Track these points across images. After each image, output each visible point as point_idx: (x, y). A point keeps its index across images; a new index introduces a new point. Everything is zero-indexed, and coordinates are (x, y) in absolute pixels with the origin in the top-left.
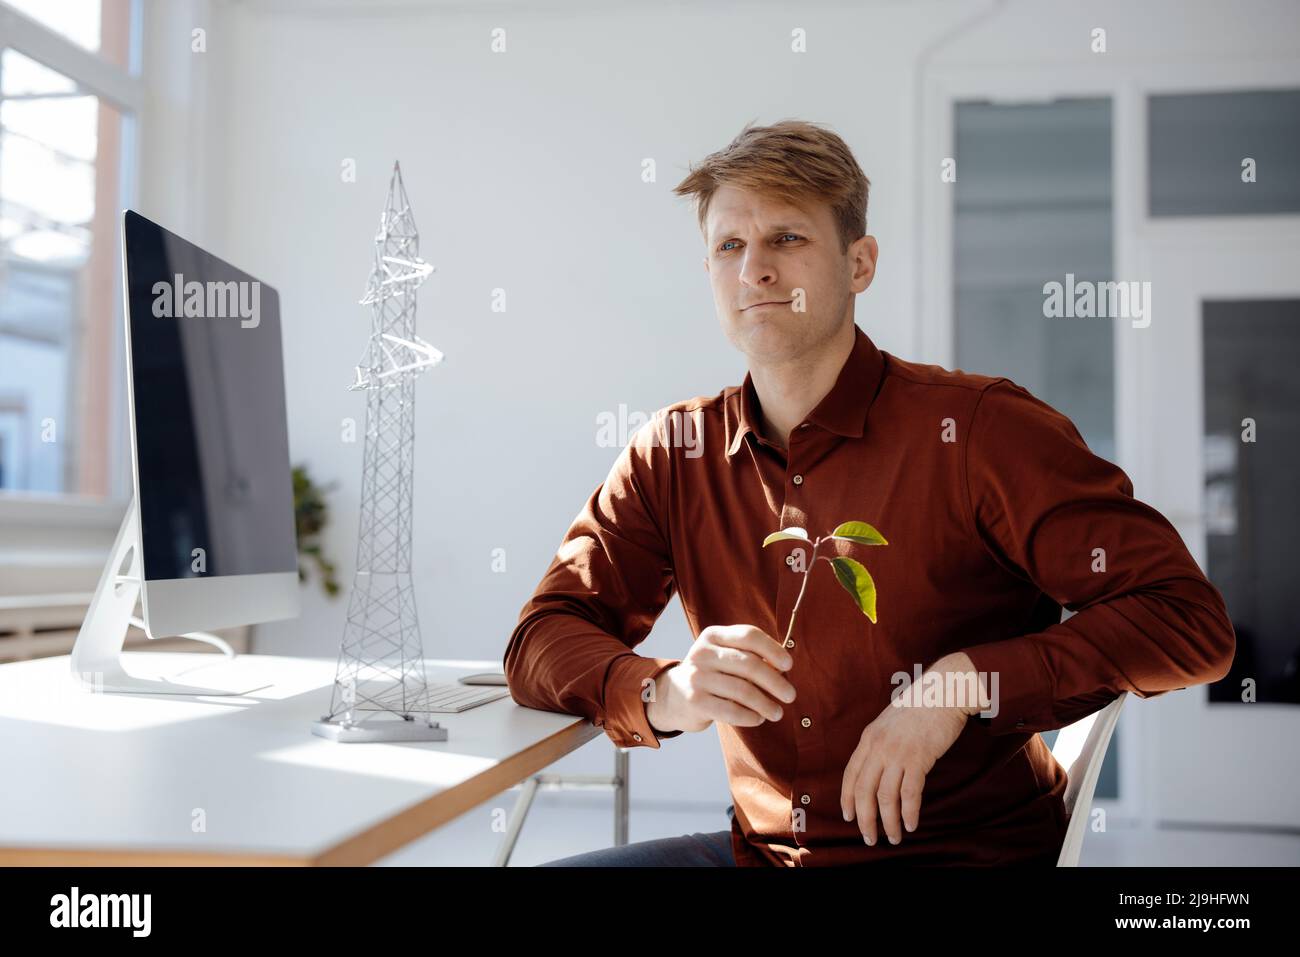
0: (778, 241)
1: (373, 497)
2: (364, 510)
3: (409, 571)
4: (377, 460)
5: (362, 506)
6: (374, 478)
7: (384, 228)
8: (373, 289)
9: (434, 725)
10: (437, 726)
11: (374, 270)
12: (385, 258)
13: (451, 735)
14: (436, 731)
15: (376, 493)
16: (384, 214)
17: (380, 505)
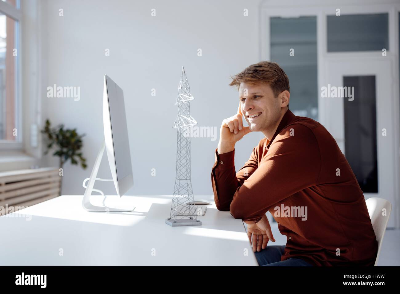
0: (255, 97)
1: (180, 159)
2: (177, 163)
3: (190, 179)
4: (180, 149)
5: (177, 162)
6: (180, 154)
7: (180, 86)
8: (178, 102)
9: (198, 221)
10: (199, 221)
11: (178, 97)
12: (181, 94)
13: (203, 223)
14: (199, 222)
15: (180, 158)
16: (180, 81)
17: (181, 162)
